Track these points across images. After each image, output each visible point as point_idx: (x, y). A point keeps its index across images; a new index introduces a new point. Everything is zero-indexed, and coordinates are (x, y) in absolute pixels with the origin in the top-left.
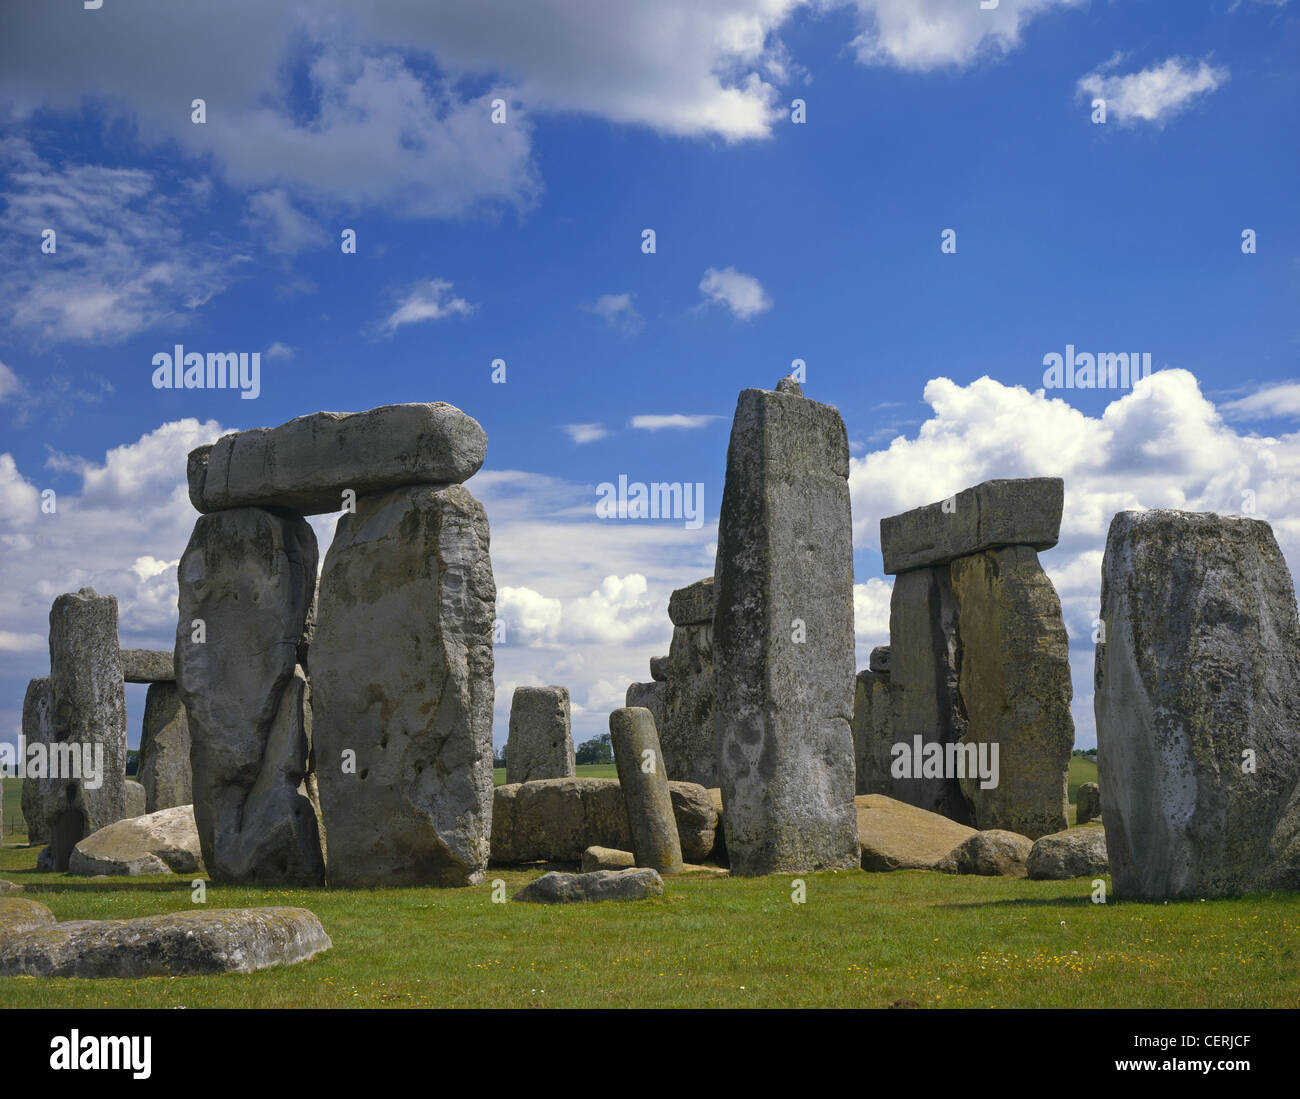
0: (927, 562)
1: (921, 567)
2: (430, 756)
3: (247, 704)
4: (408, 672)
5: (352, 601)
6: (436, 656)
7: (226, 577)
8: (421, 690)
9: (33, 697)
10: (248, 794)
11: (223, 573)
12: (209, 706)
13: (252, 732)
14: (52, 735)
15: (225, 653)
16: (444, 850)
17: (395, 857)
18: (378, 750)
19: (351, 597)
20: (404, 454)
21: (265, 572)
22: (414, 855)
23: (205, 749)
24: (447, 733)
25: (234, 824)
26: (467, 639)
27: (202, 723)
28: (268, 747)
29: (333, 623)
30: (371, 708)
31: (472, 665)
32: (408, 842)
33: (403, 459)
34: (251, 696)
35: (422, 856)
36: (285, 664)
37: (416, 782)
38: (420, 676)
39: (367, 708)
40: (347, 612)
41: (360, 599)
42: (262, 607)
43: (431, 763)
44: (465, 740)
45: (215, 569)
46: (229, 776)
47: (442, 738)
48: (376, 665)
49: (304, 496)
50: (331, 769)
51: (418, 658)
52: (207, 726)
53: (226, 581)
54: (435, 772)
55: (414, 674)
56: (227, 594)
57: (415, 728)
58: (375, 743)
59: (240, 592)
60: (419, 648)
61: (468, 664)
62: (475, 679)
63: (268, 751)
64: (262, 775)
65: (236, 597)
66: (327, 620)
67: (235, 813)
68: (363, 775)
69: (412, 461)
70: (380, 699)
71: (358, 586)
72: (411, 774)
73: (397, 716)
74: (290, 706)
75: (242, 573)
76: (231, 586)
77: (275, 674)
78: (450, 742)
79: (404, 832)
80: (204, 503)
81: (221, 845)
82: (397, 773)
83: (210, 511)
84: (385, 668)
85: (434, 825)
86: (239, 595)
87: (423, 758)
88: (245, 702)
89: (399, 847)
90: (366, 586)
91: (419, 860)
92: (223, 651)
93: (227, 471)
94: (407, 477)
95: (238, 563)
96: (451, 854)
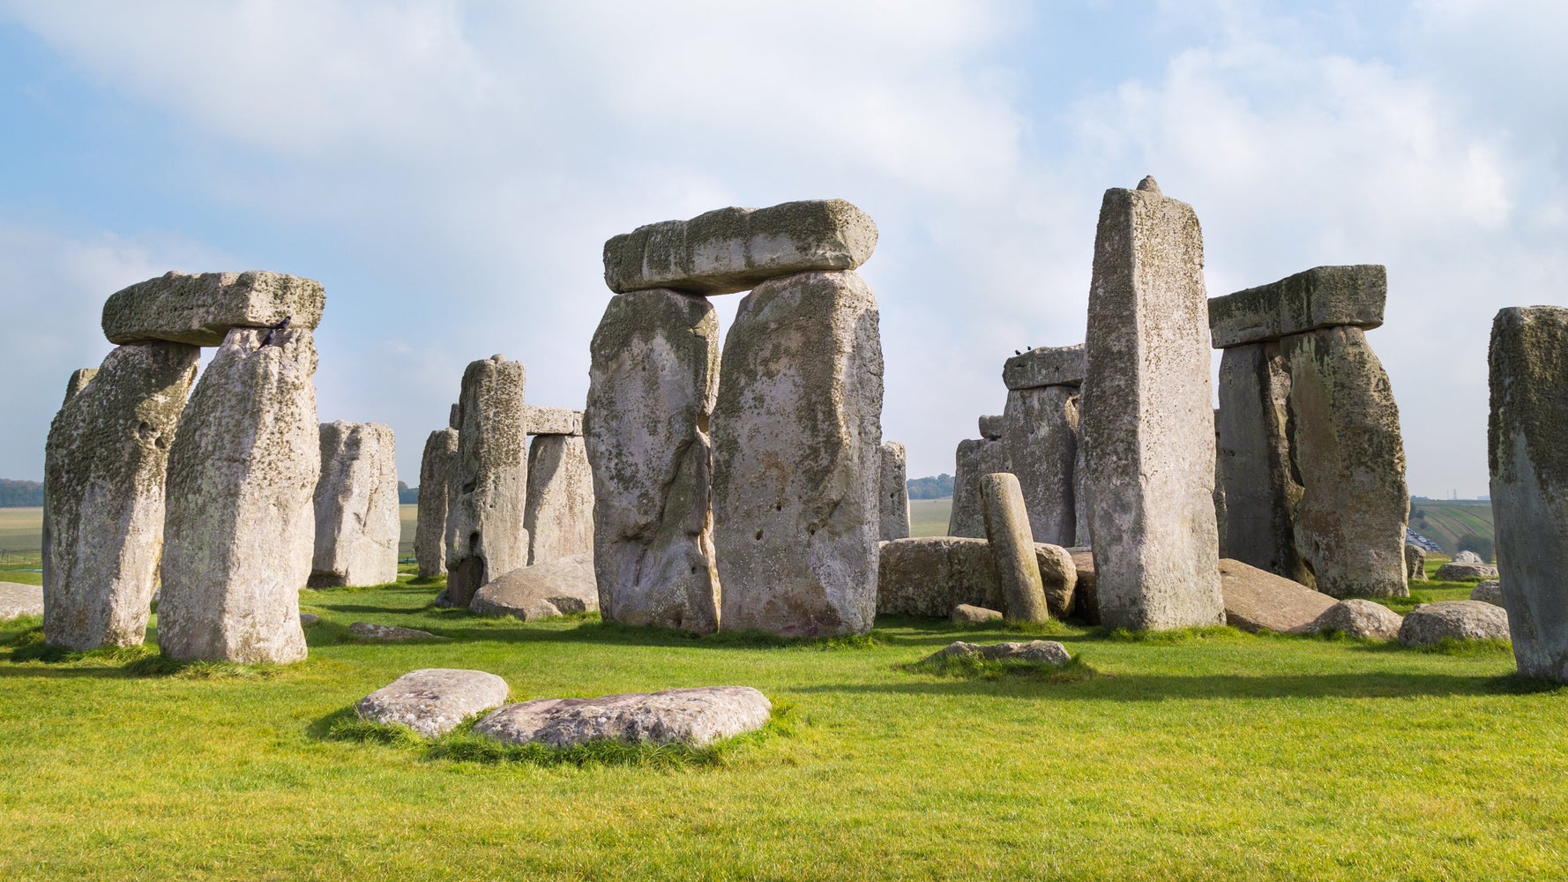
0: (1256, 339)
1: (1249, 343)
2: (822, 520)
3: (650, 466)
4: (804, 441)
5: (752, 375)
6: (831, 427)
7: (636, 351)
8: (816, 459)
9: (433, 448)
10: (646, 550)
11: (633, 348)
12: (612, 465)
13: (655, 493)
14: (460, 487)
15: (631, 419)
16: (834, 611)
17: (786, 615)
18: (773, 513)
19: (751, 371)
20: (806, 245)
21: (672, 346)
22: (805, 614)
23: (609, 507)
24: (838, 498)
25: (632, 578)
26: (859, 411)
27: (607, 482)
28: (667, 507)
29: (734, 395)
30: (767, 474)
31: (863, 435)
32: (799, 602)
33: (805, 249)
34: (654, 460)
35: (812, 616)
36: (687, 431)
37: (809, 545)
38: (814, 445)
39: (764, 473)
40: (747, 384)
41: (760, 374)
42: (667, 379)
43: (823, 526)
44: (855, 505)
45: (625, 343)
46: (630, 533)
47: (834, 503)
48: (774, 434)
49: (711, 279)
50: (728, 529)
51: (814, 429)
52: (612, 485)
53: (635, 354)
54: (826, 534)
55: (809, 443)
56: (636, 365)
57: (810, 493)
58: (771, 507)
59: (647, 363)
60: (815, 419)
61: (860, 434)
62: (865, 447)
63: (666, 510)
64: (661, 532)
65: (644, 369)
66: (729, 392)
67: (633, 568)
68: (759, 536)
69: (813, 251)
70: (776, 465)
71: (758, 361)
72: (804, 537)
73: (793, 482)
74: (689, 469)
75: (651, 347)
76: (640, 358)
77: (678, 439)
78: (842, 507)
79: (796, 592)
80: (619, 285)
81: (619, 598)
82: (791, 534)
83: (623, 292)
84: (783, 437)
85: (824, 586)
86: (647, 367)
87: (816, 521)
88: (648, 462)
89: (790, 606)
90: (765, 362)
91: (809, 619)
92: (629, 417)
93: (642, 258)
94: (809, 264)
95: (647, 339)
96: (840, 614)
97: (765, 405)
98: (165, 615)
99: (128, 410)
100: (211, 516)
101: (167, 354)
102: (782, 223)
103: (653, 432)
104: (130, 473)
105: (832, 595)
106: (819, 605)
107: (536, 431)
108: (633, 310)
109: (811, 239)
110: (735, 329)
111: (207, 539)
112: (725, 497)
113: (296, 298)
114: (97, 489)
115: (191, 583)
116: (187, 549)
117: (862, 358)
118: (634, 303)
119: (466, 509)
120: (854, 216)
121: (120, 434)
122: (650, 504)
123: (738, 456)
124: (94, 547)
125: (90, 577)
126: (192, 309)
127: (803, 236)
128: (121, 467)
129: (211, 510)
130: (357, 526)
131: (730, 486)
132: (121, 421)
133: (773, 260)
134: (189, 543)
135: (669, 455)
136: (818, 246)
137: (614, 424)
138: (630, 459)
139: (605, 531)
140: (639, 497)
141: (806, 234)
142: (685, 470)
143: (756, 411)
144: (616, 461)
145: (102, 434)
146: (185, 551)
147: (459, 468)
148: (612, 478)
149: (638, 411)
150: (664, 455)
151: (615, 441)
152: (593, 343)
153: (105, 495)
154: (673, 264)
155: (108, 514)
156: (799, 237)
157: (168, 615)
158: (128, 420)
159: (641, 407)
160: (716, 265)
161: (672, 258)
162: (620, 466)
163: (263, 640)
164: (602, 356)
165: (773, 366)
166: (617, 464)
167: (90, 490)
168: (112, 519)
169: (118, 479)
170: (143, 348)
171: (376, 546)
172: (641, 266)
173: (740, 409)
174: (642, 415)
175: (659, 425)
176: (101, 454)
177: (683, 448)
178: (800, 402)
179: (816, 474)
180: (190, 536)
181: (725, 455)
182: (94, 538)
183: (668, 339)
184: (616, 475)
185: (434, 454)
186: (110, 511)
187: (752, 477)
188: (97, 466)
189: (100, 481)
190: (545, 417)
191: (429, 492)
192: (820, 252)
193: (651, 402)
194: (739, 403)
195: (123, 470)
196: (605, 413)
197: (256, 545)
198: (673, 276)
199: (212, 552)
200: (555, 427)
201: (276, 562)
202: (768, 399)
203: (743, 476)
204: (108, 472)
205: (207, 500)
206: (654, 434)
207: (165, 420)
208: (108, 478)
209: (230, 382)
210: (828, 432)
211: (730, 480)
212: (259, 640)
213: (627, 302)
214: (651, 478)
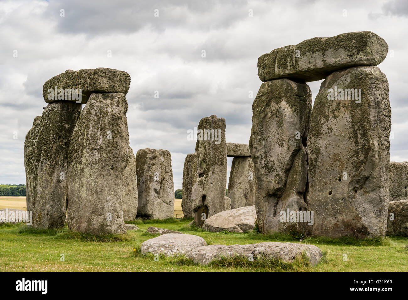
2: (360, 185)
3: (280, 162)
4: (351, 148)
5: (327, 118)
6: (364, 141)
7: (273, 108)
8: (357, 156)
9: (188, 162)
10: (279, 201)
11: (272, 107)
12: (263, 162)
13: (282, 174)
14: (198, 175)
15: (271, 140)
16: (366, 228)
17: (343, 230)
18: (337, 182)
19: (326, 116)
20: (352, 54)
21: (289, 106)
22: (352, 229)
23: (261, 181)
24: (368, 175)
25: (272, 213)
26: (378, 134)
27: (260, 169)
28: (288, 181)
29: (318, 127)
30: (334, 164)
31: (380, 145)
32: (349, 224)
33: (351, 56)
34: (282, 159)
35: (355, 230)
36: (297, 145)
37: (354, 197)
38: (357, 150)
39: (333, 164)
40: (325, 122)
41: (331, 117)
42: (287, 121)
43: (361, 189)
44: (377, 179)
45: (268, 105)
46: (271, 193)
47: (366, 177)
48: (338, 145)
49: (307, 73)
50: (316, 190)
51: (357, 142)
52: (263, 171)
53: (273, 110)
54: (362, 192)
55: (354, 149)
56: (273, 115)
57: (354, 173)
58: (336, 180)
59: (278, 114)
60: (357, 137)
61: (379, 145)
62: (381, 151)
63: (288, 182)
64: (285, 192)
65: (277, 117)
66: (316, 126)
67: (273, 209)
68: (330, 193)
69: (355, 56)
70: (339, 160)
71: (330, 111)
72: (352, 193)
73: (346, 168)
74: (298, 163)
75: (279, 106)
76: (275, 112)
77: (293, 148)
78: (370, 179)
79: (348, 219)
80: (265, 78)
81: (267, 222)
82: (346, 192)
83: (267, 81)
84: (341, 146)
85: (361, 216)
86: (278, 116)
87: (357, 186)
88: (279, 161)
89: (345, 226)
90: (333, 111)
91: (354, 232)
92: (270, 139)
93: (275, 64)
94: (353, 63)
95: (278, 103)
96: (369, 230)
97: (333, 132)
98: (70, 215)
99: (54, 131)
100: (86, 173)
101: (68, 106)
102: (340, 44)
103: (281, 146)
104: (55, 157)
105: (365, 221)
106: (359, 225)
107: (234, 155)
108: (271, 89)
109: (354, 51)
110: (319, 96)
111: (85, 183)
112: (315, 176)
113: (118, 79)
114: (43, 164)
115: (79, 201)
116: (78, 187)
117: (380, 108)
118: (271, 85)
119: (200, 185)
120: (375, 39)
121: (51, 141)
122: (280, 179)
123: (320, 156)
124: (43, 188)
125: (42, 200)
126: (76, 85)
127: (351, 50)
128: (52, 155)
129: (86, 170)
130: (156, 195)
131: (317, 170)
132: (51, 135)
133: (336, 62)
134: (78, 184)
135: (288, 156)
136: (358, 54)
137: (263, 143)
138: (271, 159)
139: (260, 192)
140: (275, 176)
141: (351, 48)
142: (296, 164)
143: (329, 135)
144: (265, 160)
145: (44, 141)
146: (77, 188)
147: (197, 167)
148: (263, 168)
149: (274, 136)
150: (286, 156)
151: (264, 151)
152: (253, 105)
153: (46, 166)
154: (289, 66)
155: (48, 175)
156: (348, 50)
157: (71, 215)
158: (54, 135)
159: (276, 134)
160: (309, 66)
161: (288, 64)
162: (266, 162)
163: (109, 226)
164: (258, 111)
165: (336, 113)
166: (265, 161)
167: (41, 165)
168: (50, 176)
169: (51, 160)
170: (59, 104)
171: (164, 204)
172: (274, 68)
173: (321, 134)
174: (276, 138)
175: (284, 143)
176: (44, 149)
177: (295, 153)
178: (350, 130)
179: (357, 164)
180: (78, 181)
181: (315, 156)
182: (43, 184)
183: (287, 102)
184: (265, 166)
185: (189, 164)
186: (49, 173)
187: (327, 166)
188: (43, 154)
189: (44, 161)
190: (239, 148)
191: (187, 181)
192: (359, 57)
193: (280, 132)
194: (320, 131)
195: (53, 156)
196: (259, 138)
197: (104, 186)
198: (289, 72)
199: (87, 188)
200: (243, 153)
201: (113, 193)
202: (334, 129)
203: (323, 165)
204: (47, 157)
205: (84, 166)
206: (282, 147)
207: (69, 135)
208: (47, 159)
209: (92, 116)
210: (363, 144)
211: (317, 167)
212: (107, 226)
213: (268, 85)
214: (280, 167)
